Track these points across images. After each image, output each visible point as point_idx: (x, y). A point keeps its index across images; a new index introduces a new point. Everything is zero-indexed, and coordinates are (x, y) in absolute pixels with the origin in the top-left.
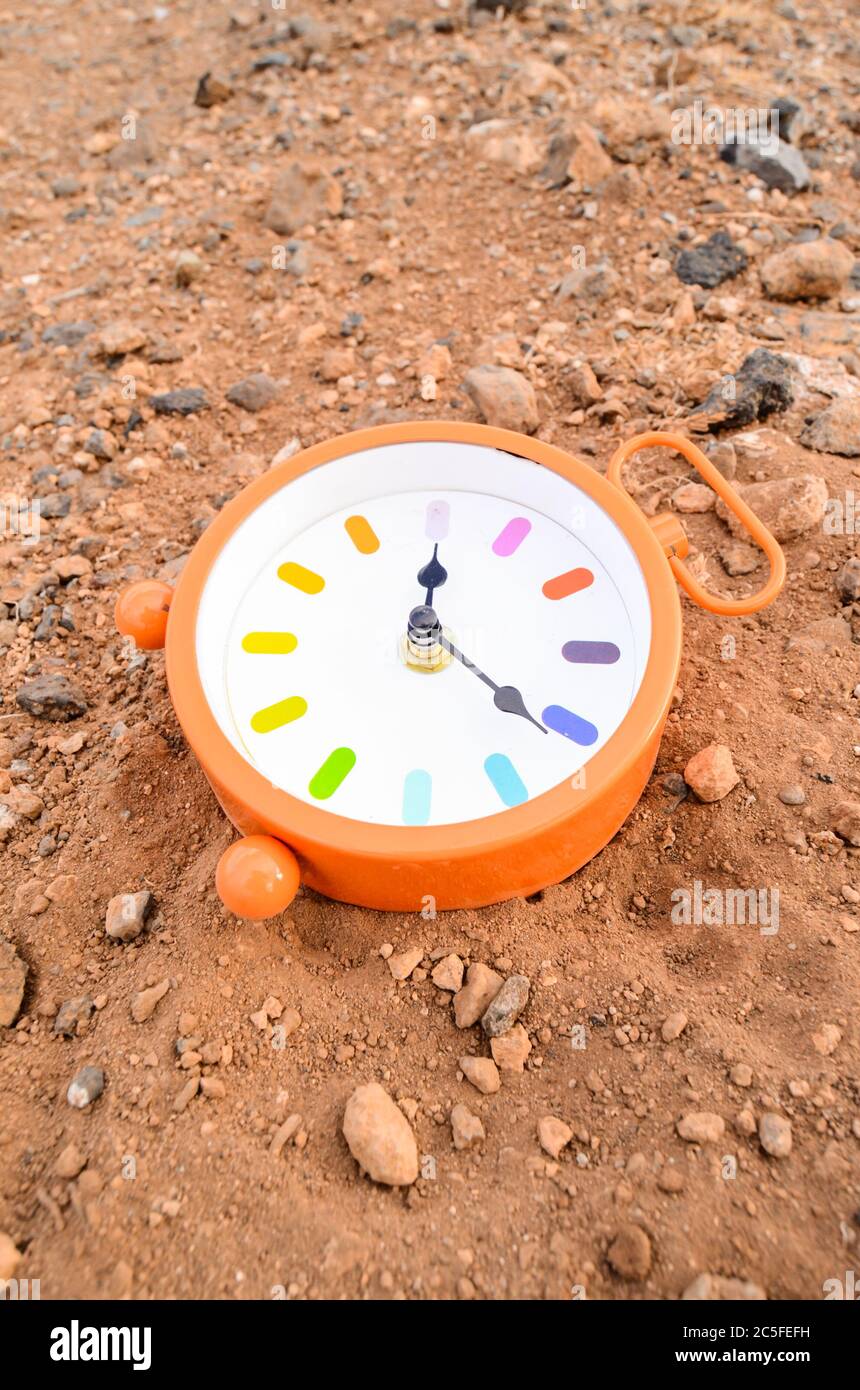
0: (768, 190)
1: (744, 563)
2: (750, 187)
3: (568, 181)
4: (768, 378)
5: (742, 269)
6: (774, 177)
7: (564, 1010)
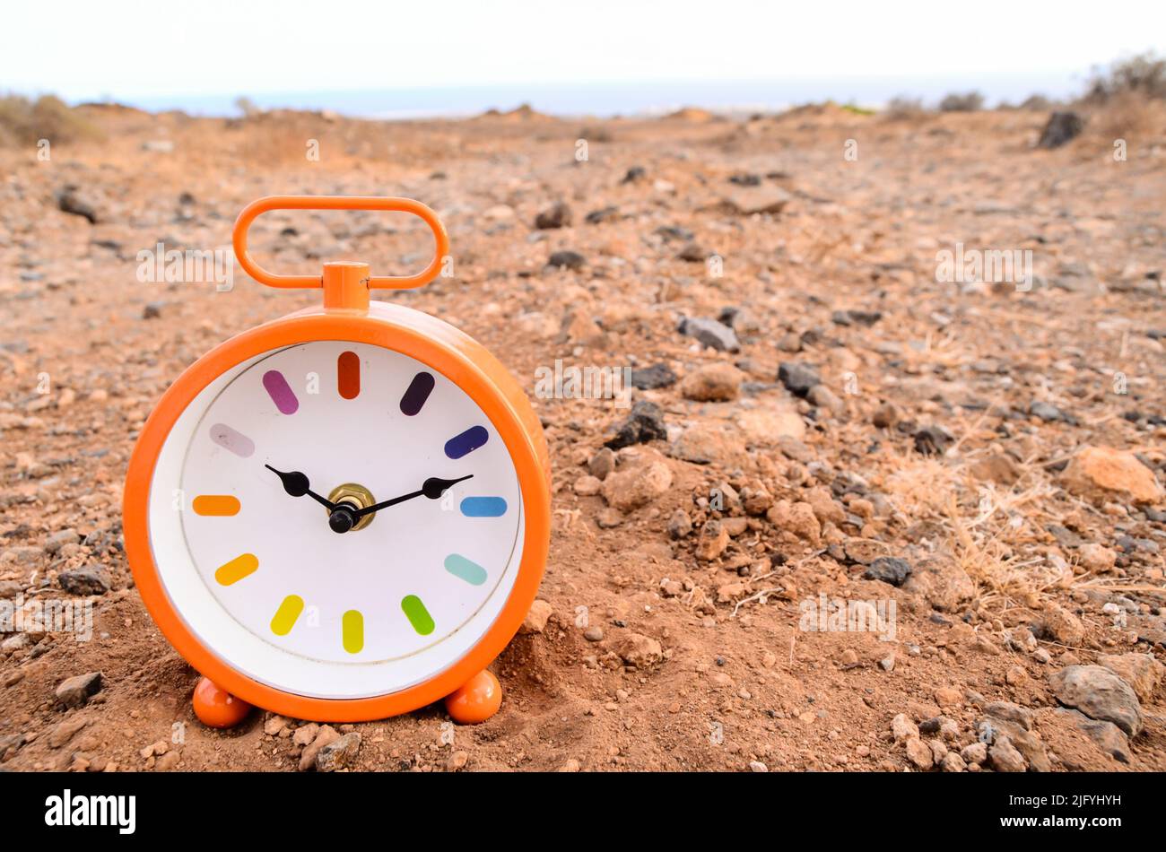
0: (705, 347)
1: (611, 520)
2: (691, 345)
3: (569, 338)
4: (644, 413)
5: (672, 383)
6: (709, 340)
7: (382, 758)
